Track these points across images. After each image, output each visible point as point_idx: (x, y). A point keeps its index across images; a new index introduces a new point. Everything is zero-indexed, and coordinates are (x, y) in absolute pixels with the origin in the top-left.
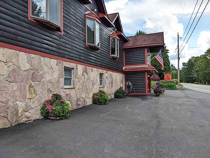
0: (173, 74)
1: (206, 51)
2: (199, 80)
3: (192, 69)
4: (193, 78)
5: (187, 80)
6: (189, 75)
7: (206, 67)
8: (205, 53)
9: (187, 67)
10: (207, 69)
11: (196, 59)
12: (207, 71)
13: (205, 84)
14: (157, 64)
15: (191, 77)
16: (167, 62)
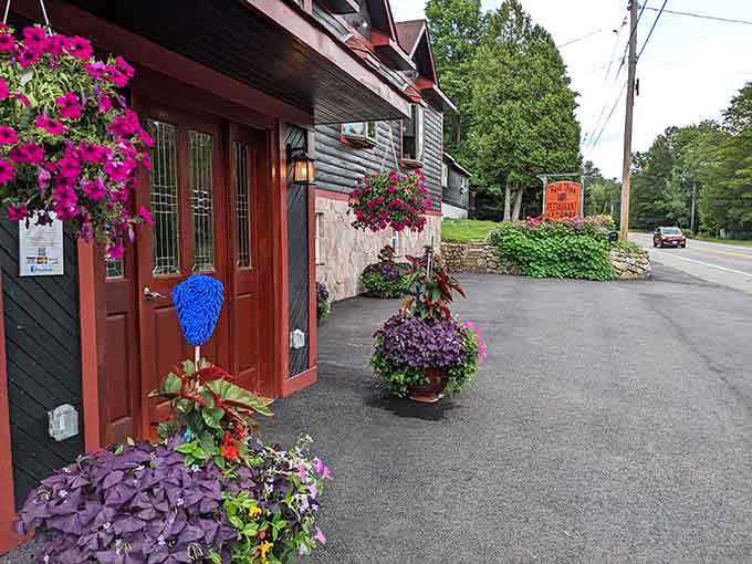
0: (592, 197)
1: (738, 94)
2: (690, 219)
3: (664, 176)
4: (668, 212)
5: (641, 219)
6: (652, 202)
7: (734, 166)
8: (733, 102)
9: (647, 168)
10: (738, 172)
11: (685, 136)
12: (735, 182)
13: (714, 235)
14: (517, 137)
15: (659, 208)
16: (569, 129)
